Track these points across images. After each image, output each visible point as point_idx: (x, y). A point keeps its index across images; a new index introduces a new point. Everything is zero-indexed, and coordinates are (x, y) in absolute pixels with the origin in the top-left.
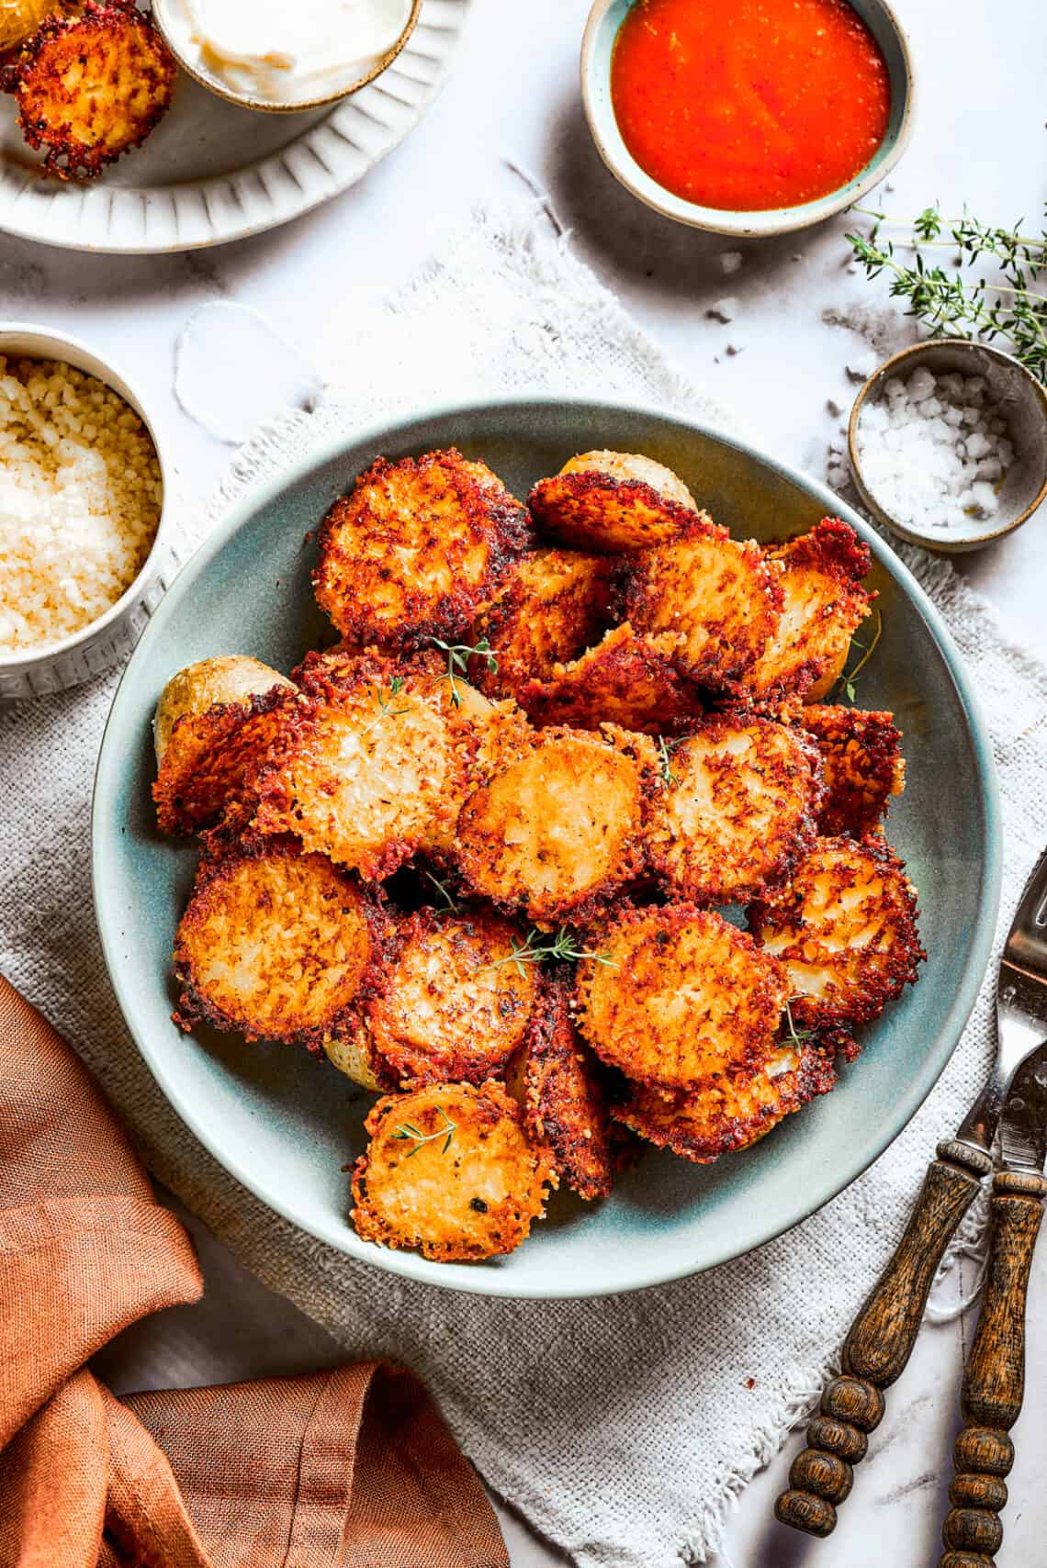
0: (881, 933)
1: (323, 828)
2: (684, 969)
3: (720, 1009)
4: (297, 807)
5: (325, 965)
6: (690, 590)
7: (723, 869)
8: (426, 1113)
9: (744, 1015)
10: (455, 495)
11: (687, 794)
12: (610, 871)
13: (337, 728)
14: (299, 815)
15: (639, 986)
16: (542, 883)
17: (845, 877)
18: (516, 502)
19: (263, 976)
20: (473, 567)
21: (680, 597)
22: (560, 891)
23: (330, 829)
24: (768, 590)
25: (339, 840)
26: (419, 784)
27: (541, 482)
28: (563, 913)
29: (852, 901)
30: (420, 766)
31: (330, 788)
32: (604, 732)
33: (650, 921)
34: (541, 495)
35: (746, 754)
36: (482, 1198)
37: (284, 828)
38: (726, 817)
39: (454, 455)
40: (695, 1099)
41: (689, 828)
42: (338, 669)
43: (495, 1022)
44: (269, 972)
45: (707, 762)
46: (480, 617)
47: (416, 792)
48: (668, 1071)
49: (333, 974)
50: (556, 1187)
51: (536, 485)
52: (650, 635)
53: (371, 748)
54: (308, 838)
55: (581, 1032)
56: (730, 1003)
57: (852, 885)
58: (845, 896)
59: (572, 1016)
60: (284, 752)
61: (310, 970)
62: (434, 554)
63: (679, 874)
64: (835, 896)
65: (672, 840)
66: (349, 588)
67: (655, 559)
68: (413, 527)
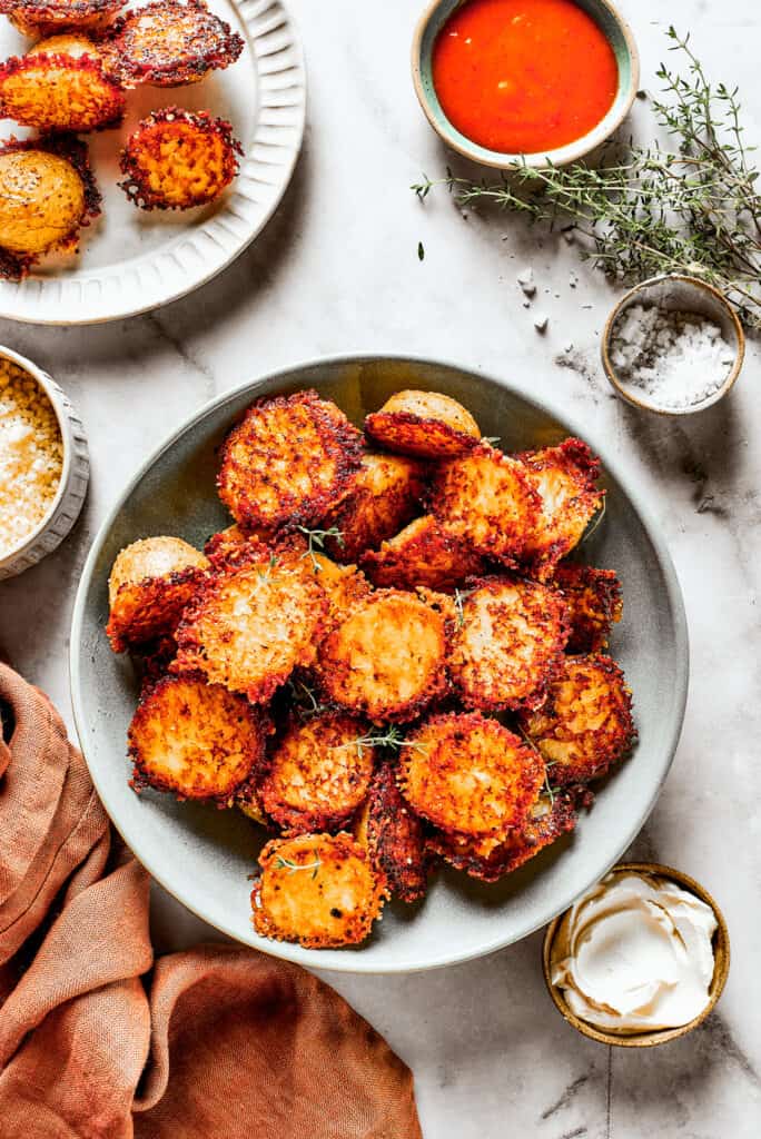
0: (608, 719)
1: (223, 666)
2: (472, 757)
3: (498, 786)
4: (203, 652)
5: (227, 754)
6: (475, 494)
7: (500, 685)
8: (299, 854)
9: (515, 792)
10: (313, 425)
11: (474, 630)
12: (424, 688)
13: (232, 594)
14: (205, 657)
15: (443, 768)
16: (378, 695)
17: (583, 681)
18: (354, 429)
19: (187, 760)
20: (326, 476)
21: (468, 496)
22: (389, 701)
23: (227, 668)
24: (530, 497)
25: (234, 676)
26: (288, 634)
27: (371, 415)
28: (391, 715)
29: (589, 697)
30: (288, 621)
31: (226, 638)
32: (419, 593)
33: (450, 724)
34: (372, 424)
35: (515, 604)
36: (339, 909)
37: (195, 666)
38: (502, 649)
39: (312, 396)
40: (481, 844)
41: (477, 655)
42: (231, 552)
43: (346, 786)
44: (191, 758)
45: (489, 608)
46: (330, 511)
47: (286, 639)
48: (462, 825)
49: (234, 761)
50: (389, 899)
51: (368, 417)
52: (447, 523)
53: (255, 608)
54: (212, 674)
55: (404, 795)
56: (505, 782)
57: (588, 688)
58: (584, 694)
59: (398, 785)
60: (195, 611)
61: (218, 757)
62: (300, 466)
63: (471, 687)
64: (577, 695)
65: (466, 663)
66: (242, 489)
67: (450, 469)
68: (284, 446)
